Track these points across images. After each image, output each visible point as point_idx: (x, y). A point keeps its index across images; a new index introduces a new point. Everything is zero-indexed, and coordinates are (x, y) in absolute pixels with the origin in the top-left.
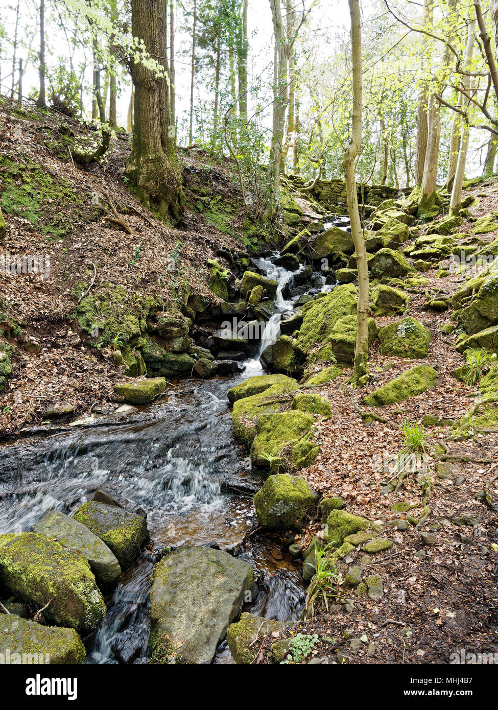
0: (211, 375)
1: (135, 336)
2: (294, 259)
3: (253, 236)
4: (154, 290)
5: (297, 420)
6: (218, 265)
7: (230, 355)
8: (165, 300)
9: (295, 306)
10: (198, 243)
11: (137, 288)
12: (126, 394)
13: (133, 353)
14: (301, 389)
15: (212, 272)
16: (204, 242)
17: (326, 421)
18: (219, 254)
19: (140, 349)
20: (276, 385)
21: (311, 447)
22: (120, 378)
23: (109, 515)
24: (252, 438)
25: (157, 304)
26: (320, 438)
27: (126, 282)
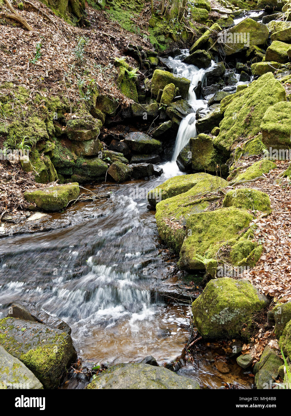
0: (127, 179)
1: (42, 140)
2: (205, 56)
3: (159, 34)
4: (59, 90)
5: (233, 217)
6: (126, 64)
7: (144, 159)
8: (72, 101)
9: (210, 104)
10: (102, 42)
11: (40, 88)
12: (37, 200)
13: (42, 158)
14: (230, 185)
15: (120, 71)
16: (109, 40)
17: (266, 217)
18: (126, 52)
19: (49, 153)
20: (202, 183)
21: (253, 247)
22: (30, 184)
23: (28, 333)
24: (181, 241)
25: (64, 105)
26: (262, 236)
27: (28, 81)
